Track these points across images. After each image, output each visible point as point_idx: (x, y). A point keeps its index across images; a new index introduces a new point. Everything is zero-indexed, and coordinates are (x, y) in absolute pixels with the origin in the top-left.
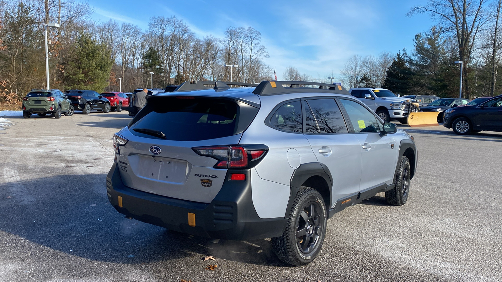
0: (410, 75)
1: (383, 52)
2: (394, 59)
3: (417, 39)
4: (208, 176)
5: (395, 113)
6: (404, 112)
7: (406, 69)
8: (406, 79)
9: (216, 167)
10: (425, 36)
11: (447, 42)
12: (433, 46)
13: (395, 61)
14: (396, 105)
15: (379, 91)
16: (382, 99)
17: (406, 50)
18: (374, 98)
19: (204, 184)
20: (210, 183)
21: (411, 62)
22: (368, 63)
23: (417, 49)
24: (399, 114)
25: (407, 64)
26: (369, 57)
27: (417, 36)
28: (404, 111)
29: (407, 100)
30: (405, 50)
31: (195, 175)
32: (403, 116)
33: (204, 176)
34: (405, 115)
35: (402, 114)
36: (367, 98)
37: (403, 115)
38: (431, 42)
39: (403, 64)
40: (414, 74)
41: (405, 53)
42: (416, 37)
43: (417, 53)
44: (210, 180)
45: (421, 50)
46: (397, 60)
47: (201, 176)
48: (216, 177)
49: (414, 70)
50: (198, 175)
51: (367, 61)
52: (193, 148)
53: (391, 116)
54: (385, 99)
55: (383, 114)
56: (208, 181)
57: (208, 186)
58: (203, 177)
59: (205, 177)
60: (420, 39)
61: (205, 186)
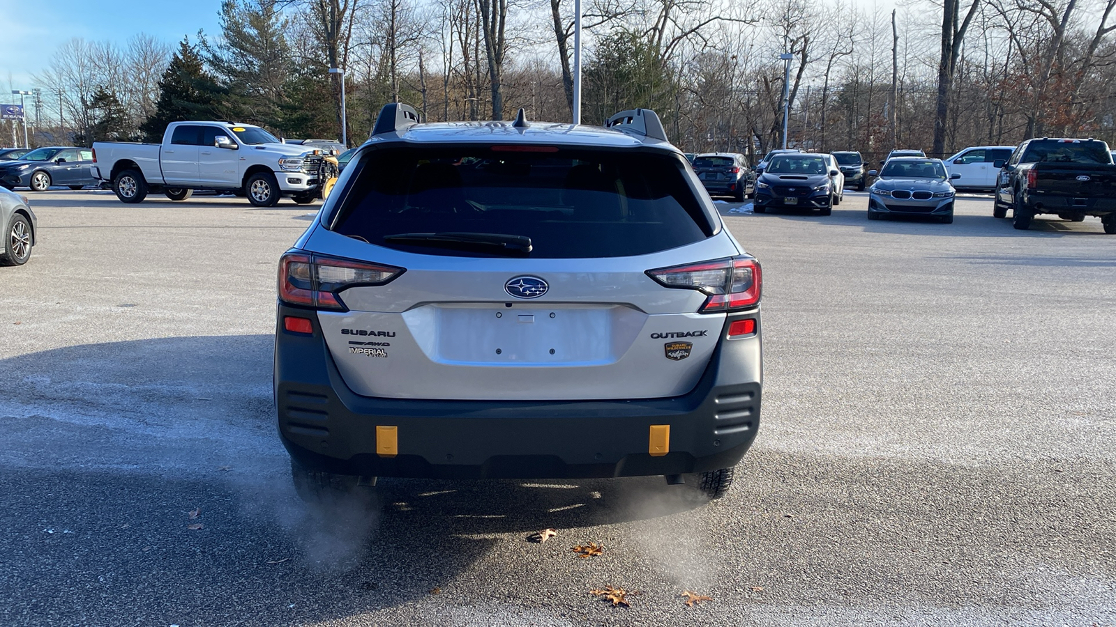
0: (218, 93)
1: (137, 35)
2: (175, 54)
3: (226, 12)
4: (685, 333)
5: (291, 181)
6: (309, 177)
7: (204, 77)
8: (207, 101)
9: (702, 310)
10: (243, 6)
11: (290, 24)
12: (263, 30)
13: (176, 58)
14: (292, 162)
15: (244, 130)
16: (257, 148)
17: (206, 35)
18: (236, 146)
19: (674, 355)
20: (687, 348)
21: (216, 62)
22: (105, 60)
23: (227, 36)
24: (298, 181)
25: (206, 68)
26: (104, 46)
27: (227, 5)
28: (308, 174)
29: (314, 152)
30: (203, 34)
31: (652, 336)
32: (308, 187)
33: (675, 335)
34: (310, 185)
35: (305, 182)
36: (221, 146)
37: (307, 184)
38: (258, 21)
39: (197, 68)
40: (226, 92)
41: (204, 42)
42: (223, 7)
43: (228, 45)
44: (689, 345)
45: (236, 37)
46: (181, 57)
47: (666, 337)
48: (702, 334)
49: (224, 83)
50: (660, 336)
51: (101, 55)
52: (646, 272)
53: (282, 187)
54: (263, 148)
55: (261, 184)
56: (684, 347)
57: (682, 357)
58: (672, 337)
59: (678, 337)
60: (234, 12)
61: (676, 358)
